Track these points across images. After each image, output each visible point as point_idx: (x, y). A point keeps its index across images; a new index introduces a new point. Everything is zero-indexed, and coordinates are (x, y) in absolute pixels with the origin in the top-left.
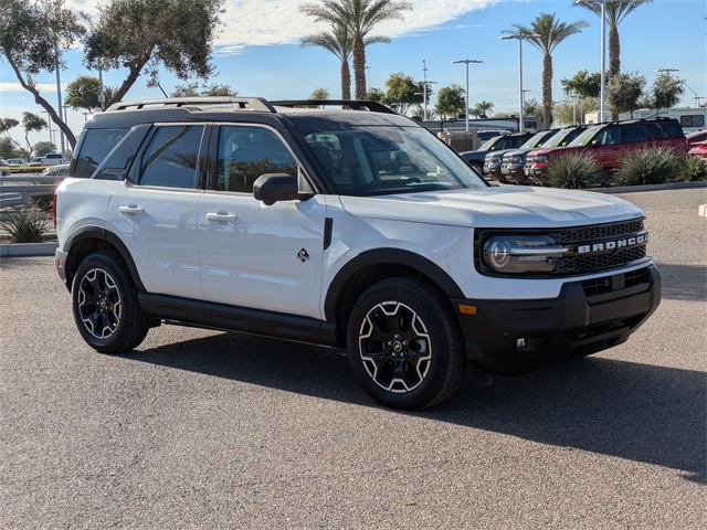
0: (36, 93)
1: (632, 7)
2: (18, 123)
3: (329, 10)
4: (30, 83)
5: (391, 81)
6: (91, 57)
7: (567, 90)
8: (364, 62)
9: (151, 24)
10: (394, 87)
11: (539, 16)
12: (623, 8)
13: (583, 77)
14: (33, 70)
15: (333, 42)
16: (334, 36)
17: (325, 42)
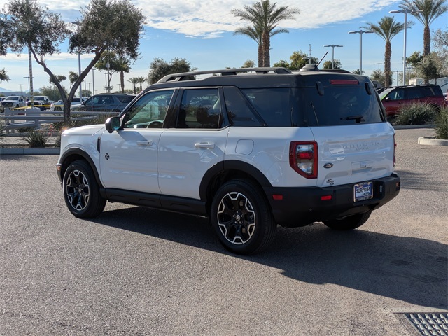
0: (45, 66)
1: (439, 14)
2: (66, 78)
3: (249, 13)
4: (42, 61)
5: (294, 56)
6: (72, 48)
7: (406, 64)
8: (269, 45)
9: (104, 30)
10: (295, 60)
11: (384, 18)
12: (433, 15)
13: (417, 56)
14: (42, 54)
15: (254, 32)
16: (254, 29)
17: (248, 32)
